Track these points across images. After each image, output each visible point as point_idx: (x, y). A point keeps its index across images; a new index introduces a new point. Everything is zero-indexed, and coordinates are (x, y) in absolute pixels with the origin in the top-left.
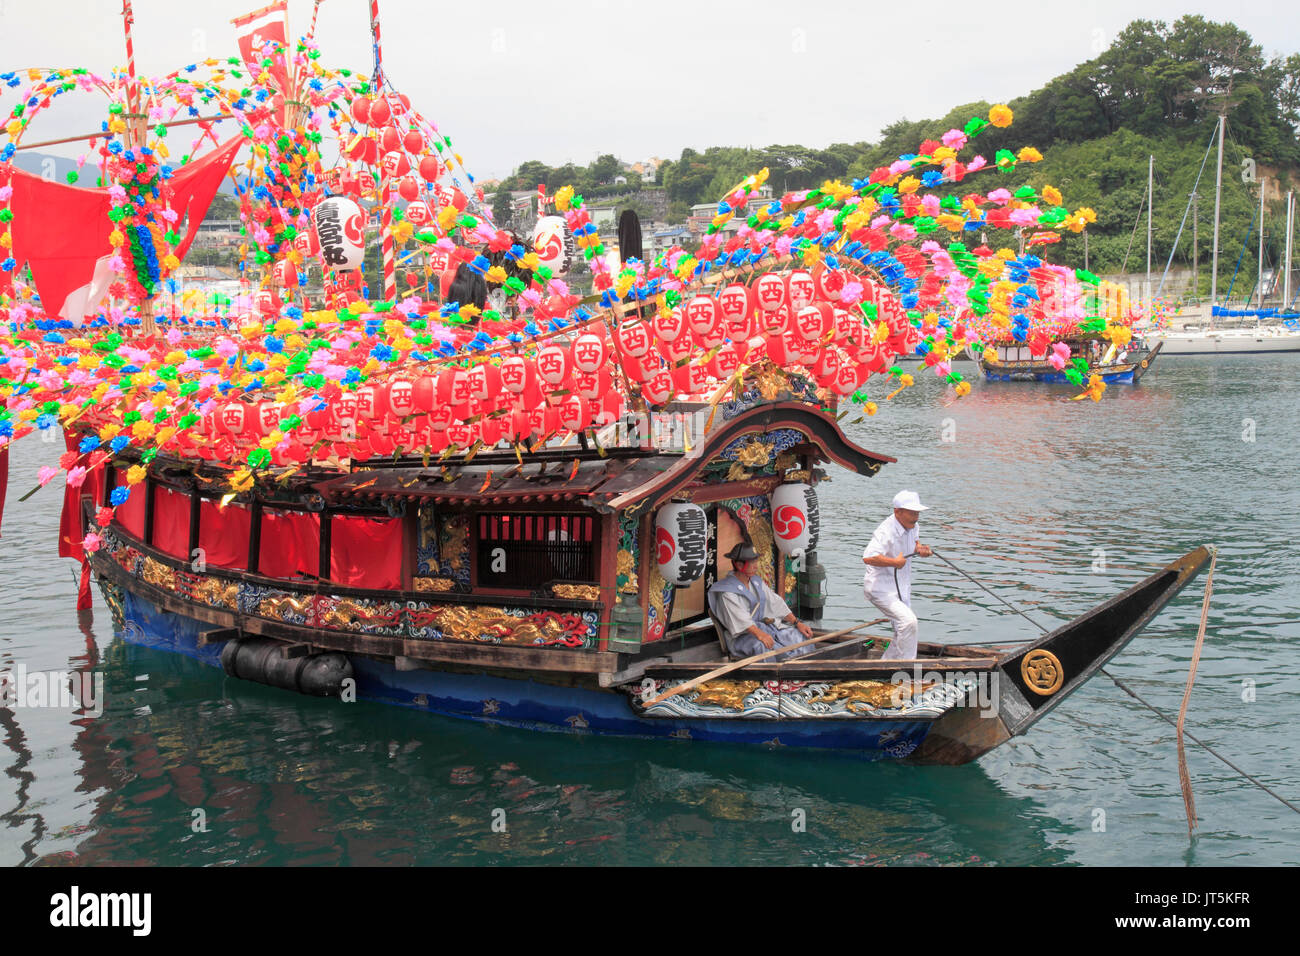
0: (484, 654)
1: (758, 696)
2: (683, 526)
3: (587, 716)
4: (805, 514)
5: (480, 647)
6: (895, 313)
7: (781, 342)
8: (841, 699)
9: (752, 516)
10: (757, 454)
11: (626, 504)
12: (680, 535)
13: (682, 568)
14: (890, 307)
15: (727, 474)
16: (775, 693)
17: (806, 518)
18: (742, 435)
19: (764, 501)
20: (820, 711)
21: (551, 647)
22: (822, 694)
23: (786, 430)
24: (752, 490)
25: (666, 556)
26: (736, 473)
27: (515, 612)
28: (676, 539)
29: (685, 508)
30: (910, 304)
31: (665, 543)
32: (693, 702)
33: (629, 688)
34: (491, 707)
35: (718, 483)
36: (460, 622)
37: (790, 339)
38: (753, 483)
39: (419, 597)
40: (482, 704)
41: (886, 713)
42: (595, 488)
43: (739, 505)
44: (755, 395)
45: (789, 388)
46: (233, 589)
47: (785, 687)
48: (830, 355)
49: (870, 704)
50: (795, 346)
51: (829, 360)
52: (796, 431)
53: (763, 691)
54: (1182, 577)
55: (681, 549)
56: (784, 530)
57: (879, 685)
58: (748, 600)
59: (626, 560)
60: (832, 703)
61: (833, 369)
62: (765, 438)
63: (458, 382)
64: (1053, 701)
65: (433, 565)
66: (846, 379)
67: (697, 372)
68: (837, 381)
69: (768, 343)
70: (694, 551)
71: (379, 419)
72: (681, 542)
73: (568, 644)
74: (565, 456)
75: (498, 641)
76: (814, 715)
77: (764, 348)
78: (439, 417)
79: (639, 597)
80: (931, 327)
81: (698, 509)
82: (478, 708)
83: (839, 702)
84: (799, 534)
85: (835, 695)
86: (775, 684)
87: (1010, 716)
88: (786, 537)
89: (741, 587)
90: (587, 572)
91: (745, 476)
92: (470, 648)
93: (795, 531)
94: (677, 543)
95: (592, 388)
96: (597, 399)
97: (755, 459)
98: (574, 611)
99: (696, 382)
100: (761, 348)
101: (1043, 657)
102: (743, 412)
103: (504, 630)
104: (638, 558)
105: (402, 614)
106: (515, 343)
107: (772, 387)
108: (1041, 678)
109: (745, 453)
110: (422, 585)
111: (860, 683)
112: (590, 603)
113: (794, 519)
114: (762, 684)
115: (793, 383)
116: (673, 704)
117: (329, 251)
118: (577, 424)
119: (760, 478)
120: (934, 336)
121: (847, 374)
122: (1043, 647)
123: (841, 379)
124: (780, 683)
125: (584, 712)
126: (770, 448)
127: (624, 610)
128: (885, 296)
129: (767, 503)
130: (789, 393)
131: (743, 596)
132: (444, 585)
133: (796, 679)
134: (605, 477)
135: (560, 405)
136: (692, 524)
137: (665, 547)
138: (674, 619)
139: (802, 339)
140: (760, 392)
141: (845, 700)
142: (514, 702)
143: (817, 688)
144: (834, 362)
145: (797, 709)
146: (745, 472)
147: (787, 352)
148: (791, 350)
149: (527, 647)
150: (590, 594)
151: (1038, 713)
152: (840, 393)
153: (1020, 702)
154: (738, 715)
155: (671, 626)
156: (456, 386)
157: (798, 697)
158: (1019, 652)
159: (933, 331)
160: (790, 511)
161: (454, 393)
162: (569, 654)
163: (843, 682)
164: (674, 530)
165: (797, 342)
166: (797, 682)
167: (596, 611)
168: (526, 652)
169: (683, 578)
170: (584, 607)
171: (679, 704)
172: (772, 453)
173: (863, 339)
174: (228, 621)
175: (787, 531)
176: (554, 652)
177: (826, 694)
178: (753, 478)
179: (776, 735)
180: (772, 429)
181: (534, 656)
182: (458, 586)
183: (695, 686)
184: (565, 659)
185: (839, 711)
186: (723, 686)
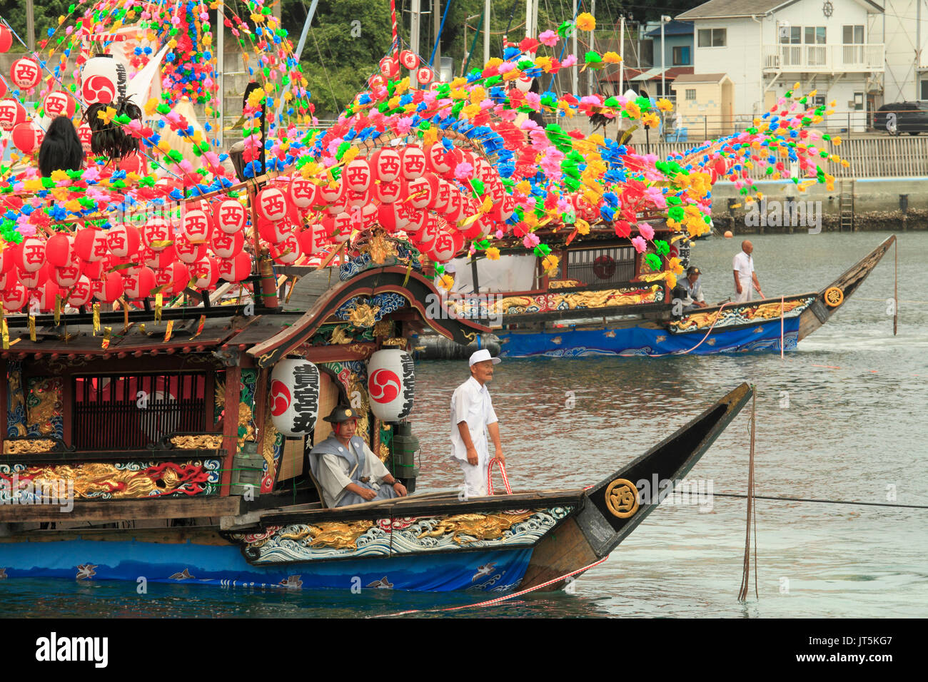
0: (93, 510)
1: (370, 534)
2: (298, 379)
4: (401, 378)
5: (87, 504)
6: (492, 183)
7: (392, 210)
8: (447, 533)
9: (351, 381)
11: (261, 353)
12: (296, 387)
13: (296, 419)
14: (488, 179)
15: (330, 337)
16: (387, 531)
17: (402, 383)
18: (353, 296)
19: (361, 365)
20: (429, 545)
21: (169, 496)
22: (431, 528)
23: (391, 293)
24: (353, 354)
25: (282, 408)
26: (338, 337)
27: (128, 466)
28: (292, 391)
29: (301, 363)
30: (507, 173)
31: (281, 395)
32: (307, 546)
33: (243, 537)
34: (86, 572)
35: (322, 345)
37: (400, 207)
38: (353, 348)
39: (12, 460)
40: (75, 570)
41: (488, 543)
42: (227, 339)
43: (340, 369)
44: (366, 259)
45: (396, 253)
47: (397, 524)
48: (430, 223)
49: (474, 536)
50: (405, 214)
51: (430, 228)
52: (400, 295)
53: (375, 529)
54: (730, 408)
55: (297, 401)
56: (379, 393)
57: (483, 517)
58: (347, 461)
59: (245, 413)
60: (440, 537)
61: (432, 236)
62: (371, 300)
63: (98, 240)
64: (631, 523)
65: (21, 431)
66: (443, 246)
67: (319, 236)
68: (433, 248)
69: (380, 211)
70: (308, 403)
72: (297, 395)
73: (188, 492)
74: (186, 314)
75: (109, 496)
76: (423, 549)
77: (377, 215)
78: (68, 273)
80: (523, 195)
81: (313, 365)
82: (70, 576)
83: (446, 536)
84: (394, 398)
85: (442, 530)
86: (388, 521)
87: (596, 540)
88: (381, 401)
89: (341, 449)
91: (347, 341)
93: (390, 395)
94: (292, 395)
95: (228, 248)
96: (231, 258)
97: (363, 320)
98: (195, 459)
99: (318, 246)
100: (374, 214)
101: (623, 485)
102: (357, 274)
103: (115, 485)
104: (255, 412)
107: (381, 251)
108: (621, 504)
109: (355, 314)
111: (465, 516)
112: (213, 451)
113: (391, 382)
114: (375, 523)
115: (398, 248)
116: (288, 550)
119: (360, 344)
120: (524, 205)
121: (445, 241)
122: (623, 476)
123: (437, 247)
124: (392, 521)
125: (189, 567)
126: (377, 310)
127: (247, 456)
128: (484, 168)
129: (364, 368)
130: (396, 258)
131: (343, 458)
132: (42, 447)
133: (407, 516)
134: (231, 333)
135: (191, 264)
136: (307, 377)
137: (281, 399)
138: (280, 477)
139: (413, 207)
140: (370, 256)
141: (452, 534)
142: (113, 564)
143: (426, 523)
144: (433, 231)
145: (407, 543)
146: (346, 337)
147: (398, 219)
148: (402, 217)
149: (141, 499)
150: (212, 443)
151: (620, 534)
152: (437, 260)
153: (605, 526)
154: (351, 554)
155: (277, 484)
156: (96, 244)
157: (408, 533)
158: (604, 482)
159: (523, 200)
160: (386, 375)
161: (94, 250)
162: (189, 501)
163: (450, 516)
164: (290, 383)
165: (407, 209)
166: (407, 519)
167: (218, 458)
168: (141, 504)
169: (297, 429)
170: (205, 455)
171: (293, 549)
172: (377, 316)
173: (462, 207)
175: (382, 394)
176: (172, 502)
177: (435, 529)
178: (353, 343)
179: (384, 574)
180: (378, 292)
181: (151, 510)
182: (60, 444)
183: (307, 529)
184: (184, 508)
185: (446, 544)
186: (335, 527)
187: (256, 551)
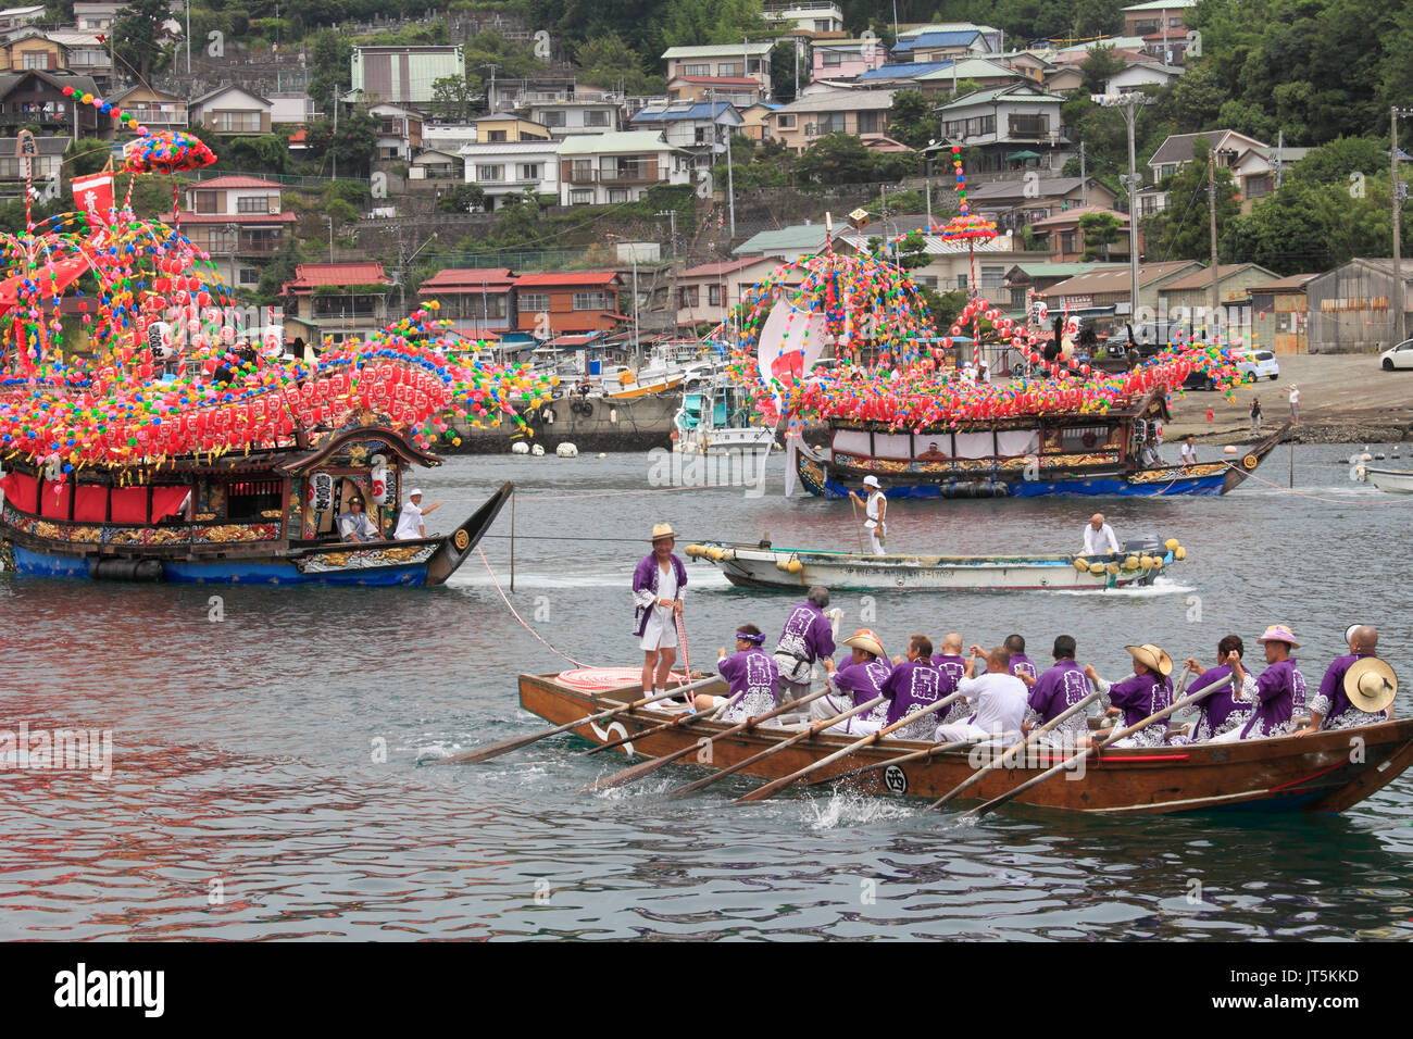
0: (230, 548)
1: (351, 558)
2: (318, 483)
3: (279, 578)
4: (385, 484)
5: (228, 545)
9: (365, 485)
10: (360, 452)
11: (291, 469)
12: (317, 486)
13: (318, 502)
15: (350, 463)
17: (385, 487)
18: (351, 442)
20: (377, 564)
21: (260, 540)
22: (378, 556)
23: (376, 441)
24: (364, 472)
25: (311, 497)
26: (355, 463)
27: (244, 526)
28: (316, 489)
29: (321, 475)
31: (311, 491)
32: (325, 565)
33: (296, 560)
34: (236, 578)
36: (218, 534)
38: (365, 469)
39: (198, 524)
40: (231, 577)
41: (403, 563)
43: (358, 480)
44: (356, 423)
45: (377, 420)
46: (98, 532)
47: (363, 554)
48: (396, 405)
49: (397, 559)
50: (374, 400)
51: (396, 408)
52: (383, 442)
53: (354, 556)
54: (504, 494)
55: (317, 493)
57: (401, 550)
59: (295, 499)
60: (382, 560)
61: (399, 412)
62: (364, 444)
64: (466, 551)
65: (206, 509)
68: (403, 418)
70: (323, 495)
71: (181, 433)
73: (268, 538)
74: (268, 451)
75: (237, 540)
76: (374, 566)
79: (302, 517)
83: (385, 559)
85: (383, 556)
86: (359, 552)
87: (453, 560)
88: (375, 495)
89: (352, 518)
90: (276, 502)
91: (360, 465)
92: (223, 546)
93: (380, 492)
97: (359, 454)
98: (271, 522)
101: (462, 533)
102: (351, 431)
103: (239, 535)
104: (300, 498)
105: (190, 533)
106: (243, 398)
107: (365, 420)
108: (462, 543)
109: (353, 451)
110: (201, 517)
111: (393, 550)
112: (279, 518)
113: (380, 486)
114: (354, 553)
115: (378, 418)
116: (316, 566)
117: (154, 350)
118: (272, 435)
122: (463, 528)
123: (406, 417)
124: (361, 552)
125: (277, 575)
126: (367, 449)
127: (294, 522)
130: (377, 423)
131: (353, 522)
132: (211, 517)
134: (284, 459)
136: (323, 482)
137: (311, 493)
138: (320, 530)
140: (359, 422)
141: (387, 558)
142: (245, 574)
143: (375, 553)
144: (399, 409)
145: (367, 563)
147: (370, 403)
148: (372, 402)
149: (250, 542)
150: (277, 514)
151: (461, 557)
153: (456, 553)
154: (343, 569)
155: (318, 534)
157: (368, 558)
158: (453, 532)
160: (378, 483)
162: (269, 543)
163: (386, 549)
164: (315, 484)
166: (368, 551)
167: (281, 521)
168: (250, 544)
169: (319, 507)
170: (274, 520)
171: (318, 566)
172: (368, 452)
173: (416, 398)
174: (95, 549)
175: (376, 492)
176: (263, 543)
177: (380, 556)
180: (368, 440)
181: (253, 547)
182: (218, 517)
183: (325, 556)
184: (266, 546)
185: (385, 563)
186: (337, 555)
187: (303, 567)
